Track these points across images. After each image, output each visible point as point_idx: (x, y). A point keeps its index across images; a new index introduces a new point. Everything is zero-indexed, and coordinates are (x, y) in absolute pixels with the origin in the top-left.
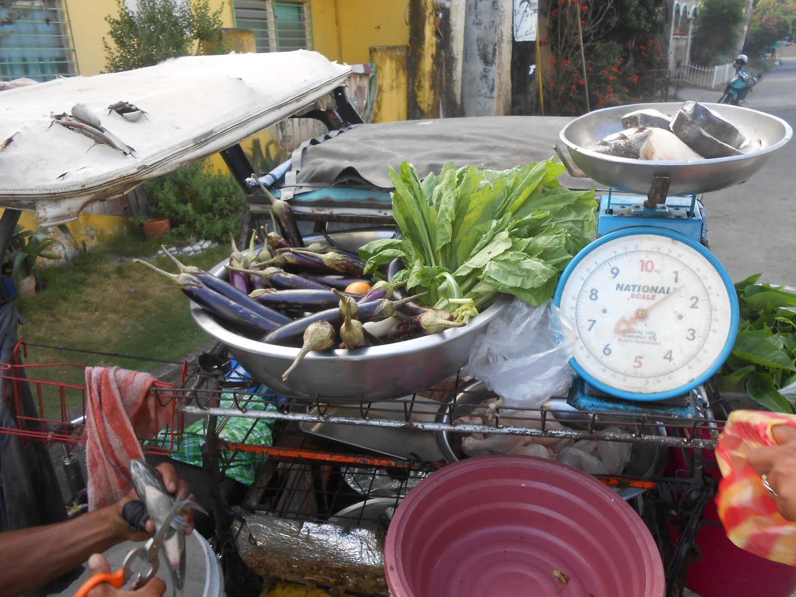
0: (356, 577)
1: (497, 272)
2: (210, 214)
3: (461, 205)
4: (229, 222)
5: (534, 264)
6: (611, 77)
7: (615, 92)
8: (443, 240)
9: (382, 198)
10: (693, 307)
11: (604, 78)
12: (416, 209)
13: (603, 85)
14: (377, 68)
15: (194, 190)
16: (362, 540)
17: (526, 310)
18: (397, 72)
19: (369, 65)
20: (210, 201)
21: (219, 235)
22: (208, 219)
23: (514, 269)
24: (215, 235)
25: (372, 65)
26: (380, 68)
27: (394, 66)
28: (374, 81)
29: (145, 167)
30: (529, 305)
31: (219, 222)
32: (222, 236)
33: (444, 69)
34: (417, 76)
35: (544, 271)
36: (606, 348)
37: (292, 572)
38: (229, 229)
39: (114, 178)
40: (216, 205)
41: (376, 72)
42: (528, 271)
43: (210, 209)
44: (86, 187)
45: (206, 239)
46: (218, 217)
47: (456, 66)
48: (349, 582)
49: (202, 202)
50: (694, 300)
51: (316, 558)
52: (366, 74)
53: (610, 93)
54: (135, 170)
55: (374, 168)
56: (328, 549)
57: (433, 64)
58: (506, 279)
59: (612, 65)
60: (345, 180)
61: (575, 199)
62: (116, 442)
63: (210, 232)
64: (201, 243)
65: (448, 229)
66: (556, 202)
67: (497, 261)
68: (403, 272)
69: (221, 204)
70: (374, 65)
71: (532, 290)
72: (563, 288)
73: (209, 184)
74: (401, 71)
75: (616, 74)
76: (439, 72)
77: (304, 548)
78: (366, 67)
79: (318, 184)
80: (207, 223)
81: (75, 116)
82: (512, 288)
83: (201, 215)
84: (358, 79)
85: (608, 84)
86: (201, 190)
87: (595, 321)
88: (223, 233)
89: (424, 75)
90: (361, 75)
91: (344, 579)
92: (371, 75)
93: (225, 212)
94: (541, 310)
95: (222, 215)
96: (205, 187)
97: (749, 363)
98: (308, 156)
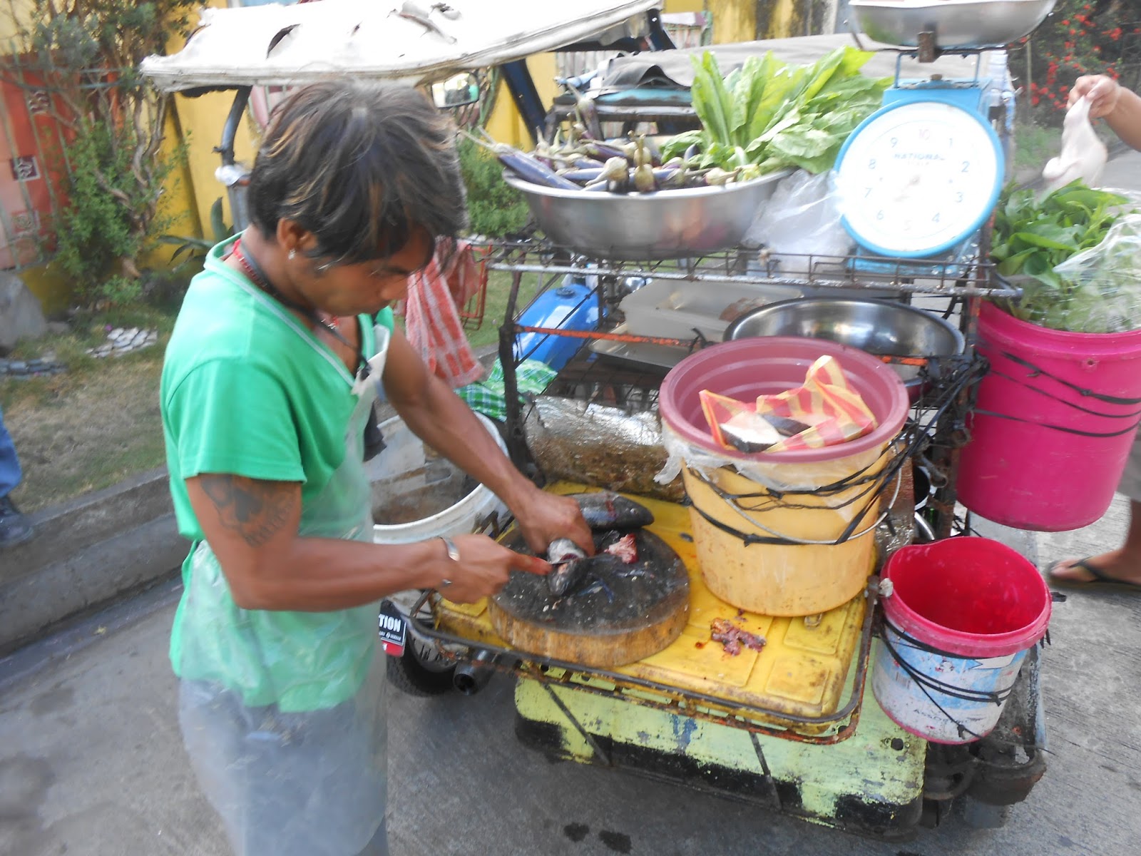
0: (636, 469)
1: (782, 143)
2: (486, 203)
3: (758, 88)
4: (508, 213)
5: (819, 135)
6: (1073, 30)
7: (1078, 54)
8: (738, 122)
9: (684, 96)
10: (963, 171)
11: (1060, 32)
12: (713, 91)
13: (1059, 42)
14: (713, 18)
15: (468, 171)
16: (643, 422)
17: (807, 177)
18: (742, 23)
19: (703, 13)
20: (486, 185)
21: (496, 229)
22: (483, 207)
23: (798, 139)
24: (490, 228)
25: (706, 14)
26: (718, 17)
27: (737, 14)
28: (707, 37)
29: (466, 55)
30: (810, 174)
31: (497, 211)
32: (498, 230)
33: (810, 20)
34: (770, 30)
35: (825, 140)
36: (879, 214)
37: (574, 466)
38: (508, 222)
39: (442, 60)
40: (493, 191)
41: (712, 23)
42: (811, 141)
43: (485, 195)
44: (421, 66)
45: (480, 234)
46: (495, 206)
47: (828, 15)
48: (628, 477)
49: (477, 186)
50: (966, 164)
51: (598, 441)
52: (697, 27)
53: (1068, 55)
54: (459, 57)
55: (682, 73)
56: (610, 428)
57: (794, 11)
58: (791, 149)
59: (1077, 11)
60: (651, 80)
61: (872, 84)
62: (432, 301)
63: (485, 225)
64: (474, 237)
65: (743, 111)
66: (853, 87)
67: (784, 133)
68: (699, 156)
69: (500, 190)
70: (709, 13)
71: (813, 159)
72: (842, 158)
73: (487, 164)
74: (747, 23)
75: (1082, 25)
76: (801, 23)
77: (588, 430)
78: (697, 16)
79: (622, 86)
80: (481, 213)
81: (405, 9)
82: (796, 157)
83: (474, 203)
84: (686, 33)
85: (1067, 41)
86: (476, 170)
87: (870, 189)
88: (500, 227)
89: (779, 28)
90: (690, 28)
91: (623, 473)
92: (704, 28)
93: (505, 200)
94: (821, 178)
95: (501, 205)
96: (482, 168)
97: (1033, 245)
98: (614, 67)
